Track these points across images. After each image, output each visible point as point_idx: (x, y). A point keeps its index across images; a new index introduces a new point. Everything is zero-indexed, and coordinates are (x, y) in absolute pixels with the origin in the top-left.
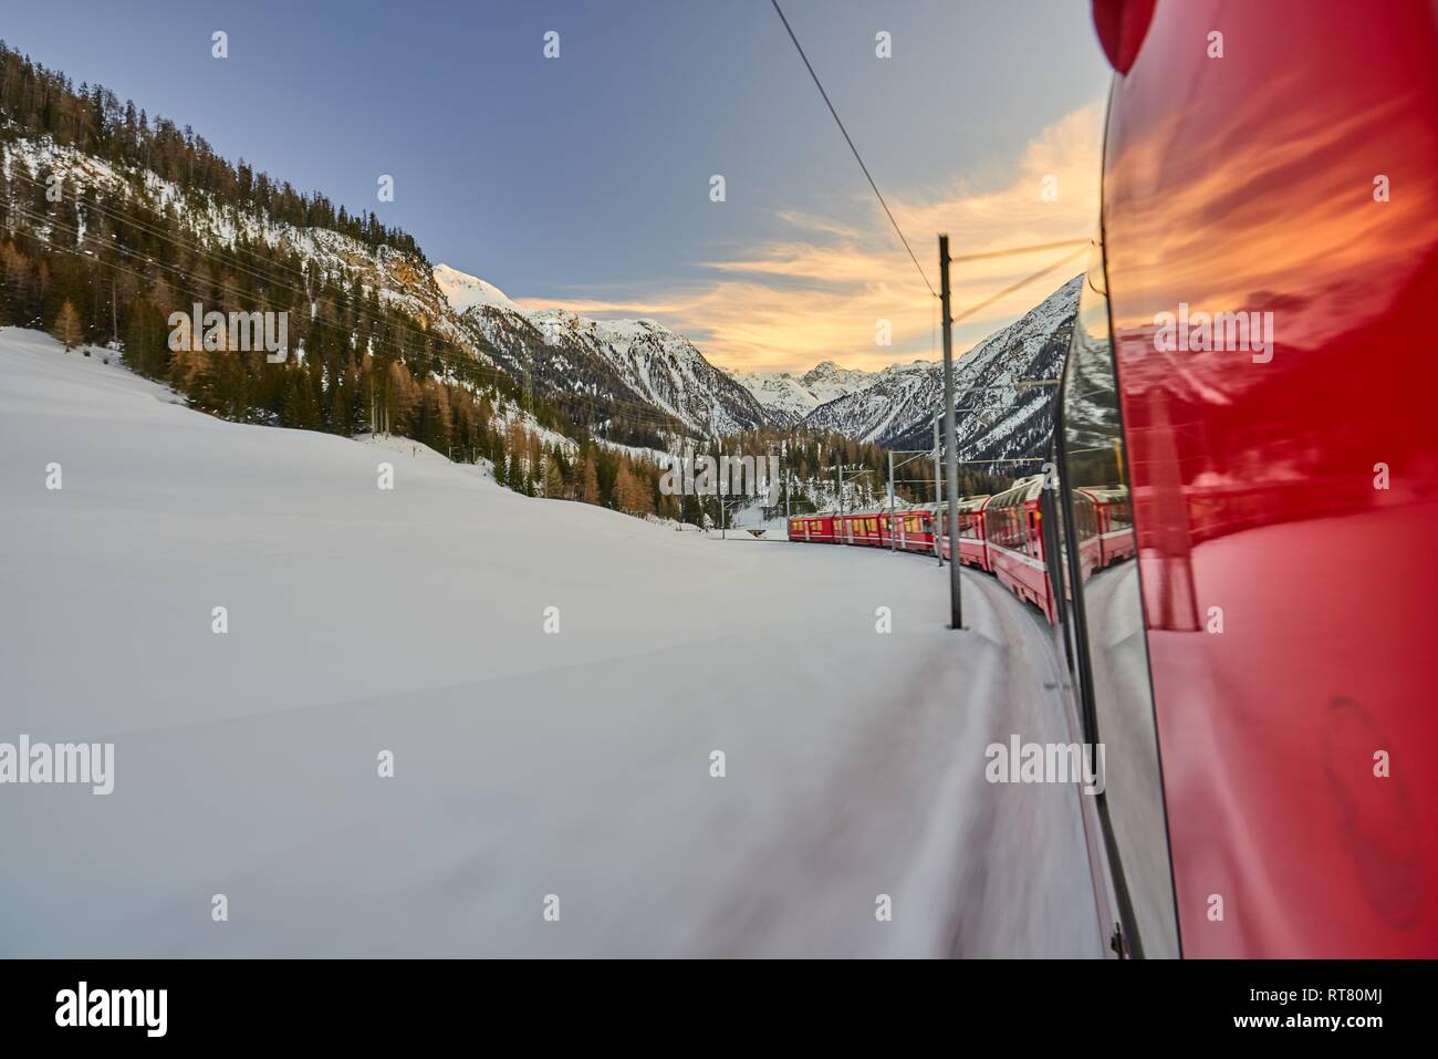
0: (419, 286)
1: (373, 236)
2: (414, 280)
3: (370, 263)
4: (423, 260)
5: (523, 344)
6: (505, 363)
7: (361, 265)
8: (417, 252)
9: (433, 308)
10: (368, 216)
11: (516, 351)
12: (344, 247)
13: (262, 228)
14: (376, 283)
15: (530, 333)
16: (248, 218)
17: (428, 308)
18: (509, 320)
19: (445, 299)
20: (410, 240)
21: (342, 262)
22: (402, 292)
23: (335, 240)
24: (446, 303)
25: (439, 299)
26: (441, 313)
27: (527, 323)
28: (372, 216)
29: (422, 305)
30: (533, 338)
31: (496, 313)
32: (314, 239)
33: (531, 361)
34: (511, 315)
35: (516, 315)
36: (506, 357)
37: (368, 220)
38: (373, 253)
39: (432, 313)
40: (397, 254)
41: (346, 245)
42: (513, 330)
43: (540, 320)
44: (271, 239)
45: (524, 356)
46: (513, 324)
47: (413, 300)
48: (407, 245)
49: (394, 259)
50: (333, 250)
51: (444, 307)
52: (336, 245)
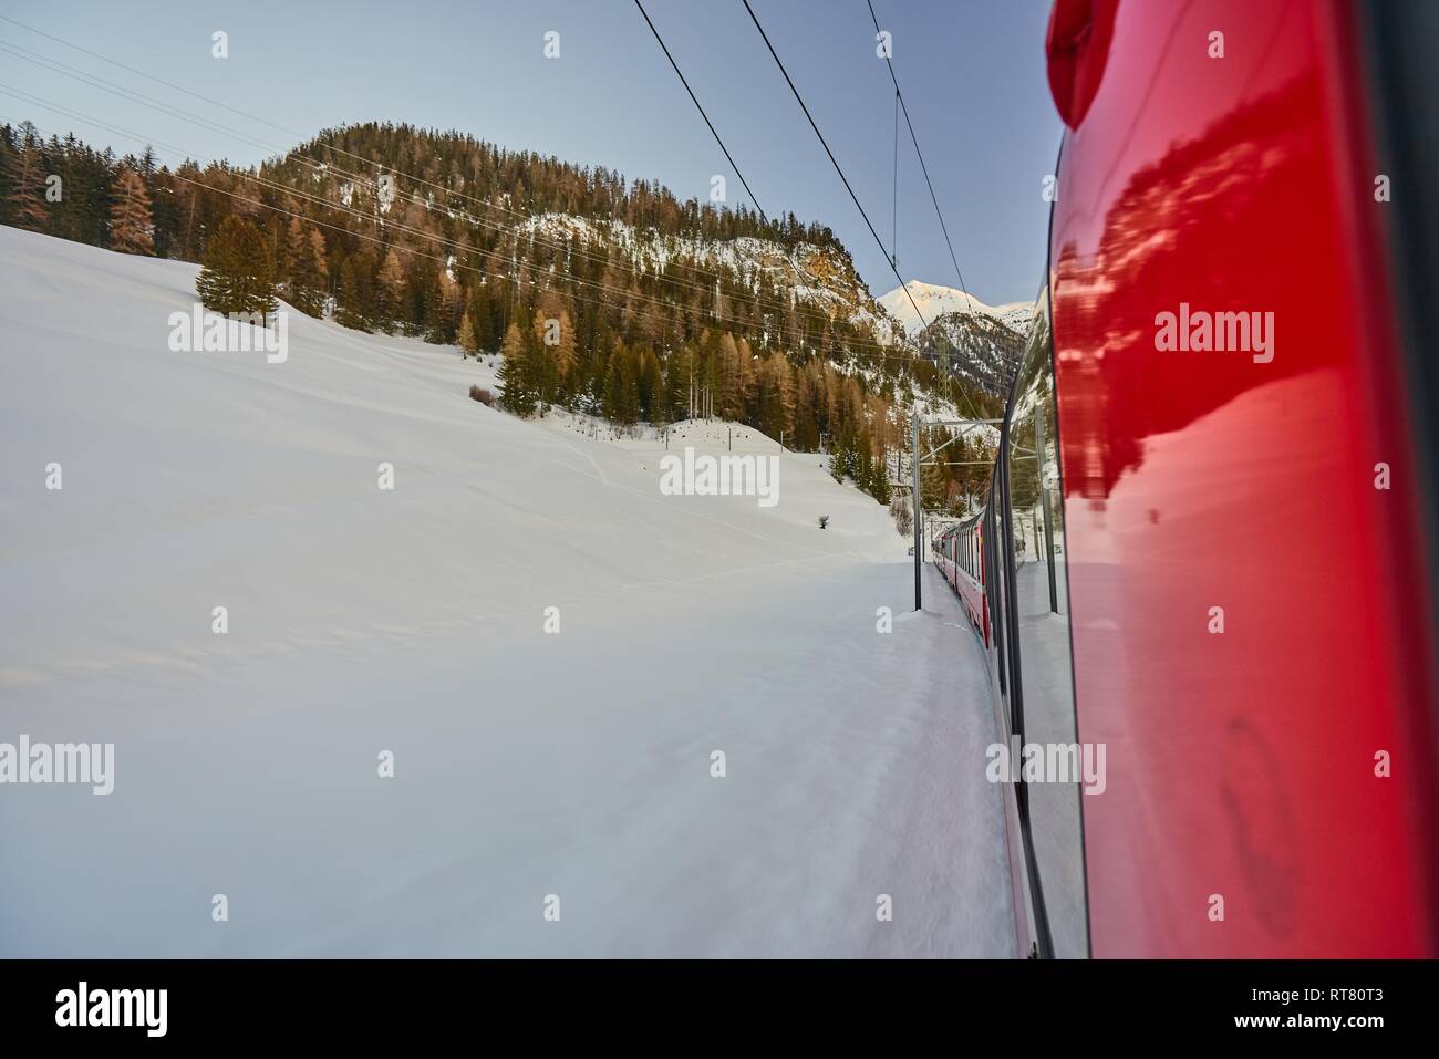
0: (834, 278)
1: (790, 236)
2: (829, 272)
3: (785, 261)
4: (840, 249)
5: (993, 346)
6: (971, 368)
7: (776, 265)
8: (836, 243)
9: (848, 299)
10: (787, 216)
11: (984, 355)
12: (760, 250)
13: (694, 250)
14: (790, 281)
15: (1001, 333)
16: (684, 243)
17: (842, 300)
18: (979, 323)
19: (866, 288)
20: (828, 231)
21: (756, 264)
22: (816, 286)
23: (752, 245)
24: (867, 293)
25: (860, 291)
26: (859, 304)
27: (998, 324)
28: (792, 216)
29: (836, 296)
30: (1004, 338)
31: (965, 318)
32: (735, 249)
33: (1001, 363)
34: (980, 318)
35: (987, 317)
36: (973, 362)
37: (788, 220)
38: (789, 252)
39: (848, 304)
40: (812, 248)
41: (762, 247)
42: (982, 333)
43: (1014, 318)
44: (702, 256)
45: (993, 358)
46: (982, 326)
47: (826, 293)
48: (824, 238)
49: (809, 254)
50: (749, 255)
51: (863, 297)
52: (753, 249)
